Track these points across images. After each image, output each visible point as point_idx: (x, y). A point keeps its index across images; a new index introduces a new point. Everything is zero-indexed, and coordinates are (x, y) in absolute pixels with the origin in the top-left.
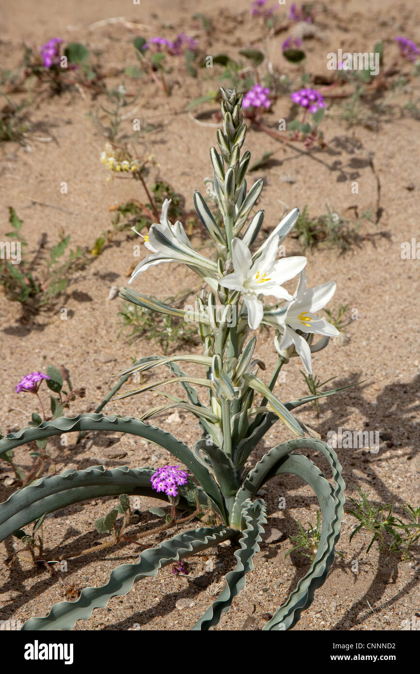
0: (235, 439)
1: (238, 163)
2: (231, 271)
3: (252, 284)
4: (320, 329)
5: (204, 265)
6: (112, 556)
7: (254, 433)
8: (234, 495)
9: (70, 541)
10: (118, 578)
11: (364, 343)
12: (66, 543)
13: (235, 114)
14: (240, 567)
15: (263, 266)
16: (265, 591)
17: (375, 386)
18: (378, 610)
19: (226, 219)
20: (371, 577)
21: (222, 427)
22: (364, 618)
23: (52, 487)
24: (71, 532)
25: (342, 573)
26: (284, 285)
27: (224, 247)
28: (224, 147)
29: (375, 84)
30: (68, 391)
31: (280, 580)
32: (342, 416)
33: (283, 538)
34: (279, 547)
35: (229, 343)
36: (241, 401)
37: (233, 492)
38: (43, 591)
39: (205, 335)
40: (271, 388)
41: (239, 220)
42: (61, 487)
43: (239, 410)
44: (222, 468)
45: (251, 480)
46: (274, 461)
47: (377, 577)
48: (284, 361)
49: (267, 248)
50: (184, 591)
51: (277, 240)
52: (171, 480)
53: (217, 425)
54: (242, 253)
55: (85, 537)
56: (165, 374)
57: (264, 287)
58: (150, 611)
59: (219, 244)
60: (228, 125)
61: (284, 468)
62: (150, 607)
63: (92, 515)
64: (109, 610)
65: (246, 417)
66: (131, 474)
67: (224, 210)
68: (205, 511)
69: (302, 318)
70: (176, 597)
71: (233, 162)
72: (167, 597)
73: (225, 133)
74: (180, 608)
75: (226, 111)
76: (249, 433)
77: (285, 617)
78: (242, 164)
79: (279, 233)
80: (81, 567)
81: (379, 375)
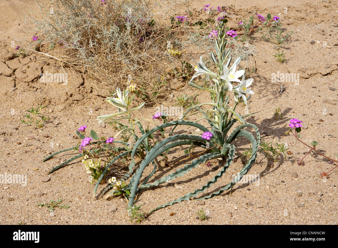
0: (223, 128)
1: (224, 43)
2: (223, 74)
3: (228, 79)
4: (249, 92)
5: (213, 75)
6: (187, 163)
7: (229, 126)
8: (223, 146)
9: (174, 159)
10: (194, 163)
11: (255, 109)
12: (173, 160)
13: (223, 28)
14: (227, 165)
15: (232, 73)
16: (235, 170)
17: (260, 120)
18: (269, 173)
19: (220, 60)
20: (266, 166)
21: (218, 125)
22: (265, 175)
23: (173, 139)
24: (174, 157)
25: (258, 165)
26: (239, 78)
27: (219, 69)
28: (219, 38)
29: (251, 30)
30: (168, 119)
31: (239, 167)
32: (251, 128)
33: (238, 158)
34: (237, 160)
35: (221, 98)
36: (224, 117)
37: (222, 145)
38: (169, 171)
39: (212, 97)
40: (234, 110)
41: (224, 60)
42: (175, 139)
43: (224, 119)
44: (219, 137)
45: (228, 140)
46: (235, 133)
47: (268, 166)
48: (237, 104)
49: (233, 68)
50: (211, 170)
51: (236, 66)
52: (208, 135)
53: (217, 124)
54: (226, 69)
55: (178, 158)
56: (192, 119)
57: (233, 79)
58: (202, 175)
59: (218, 68)
60: (221, 32)
61: (239, 135)
62: (201, 174)
63: (179, 153)
64: (190, 175)
65: (226, 121)
66: (194, 136)
67: (219, 58)
68: (218, 145)
69: (244, 89)
70: (209, 172)
71: (222, 43)
72: (206, 172)
73: (220, 35)
74: (211, 174)
75: (220, 28)
76: (227, 127)
77: (244, 170)
78: (225, 43)
79: (236, 63)
80: (179, 165)
81: (261, 117)
